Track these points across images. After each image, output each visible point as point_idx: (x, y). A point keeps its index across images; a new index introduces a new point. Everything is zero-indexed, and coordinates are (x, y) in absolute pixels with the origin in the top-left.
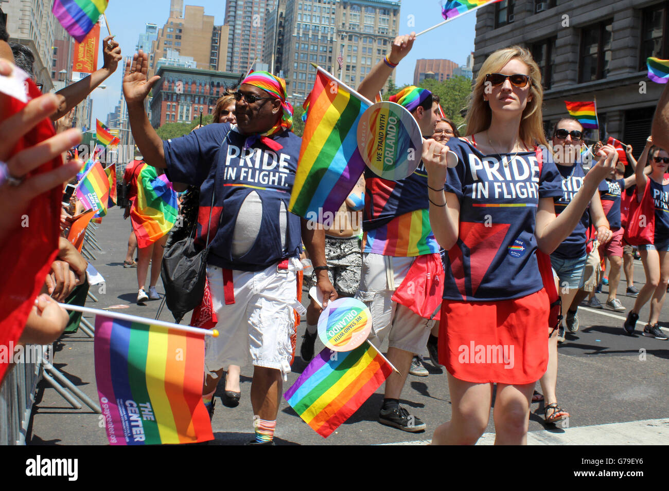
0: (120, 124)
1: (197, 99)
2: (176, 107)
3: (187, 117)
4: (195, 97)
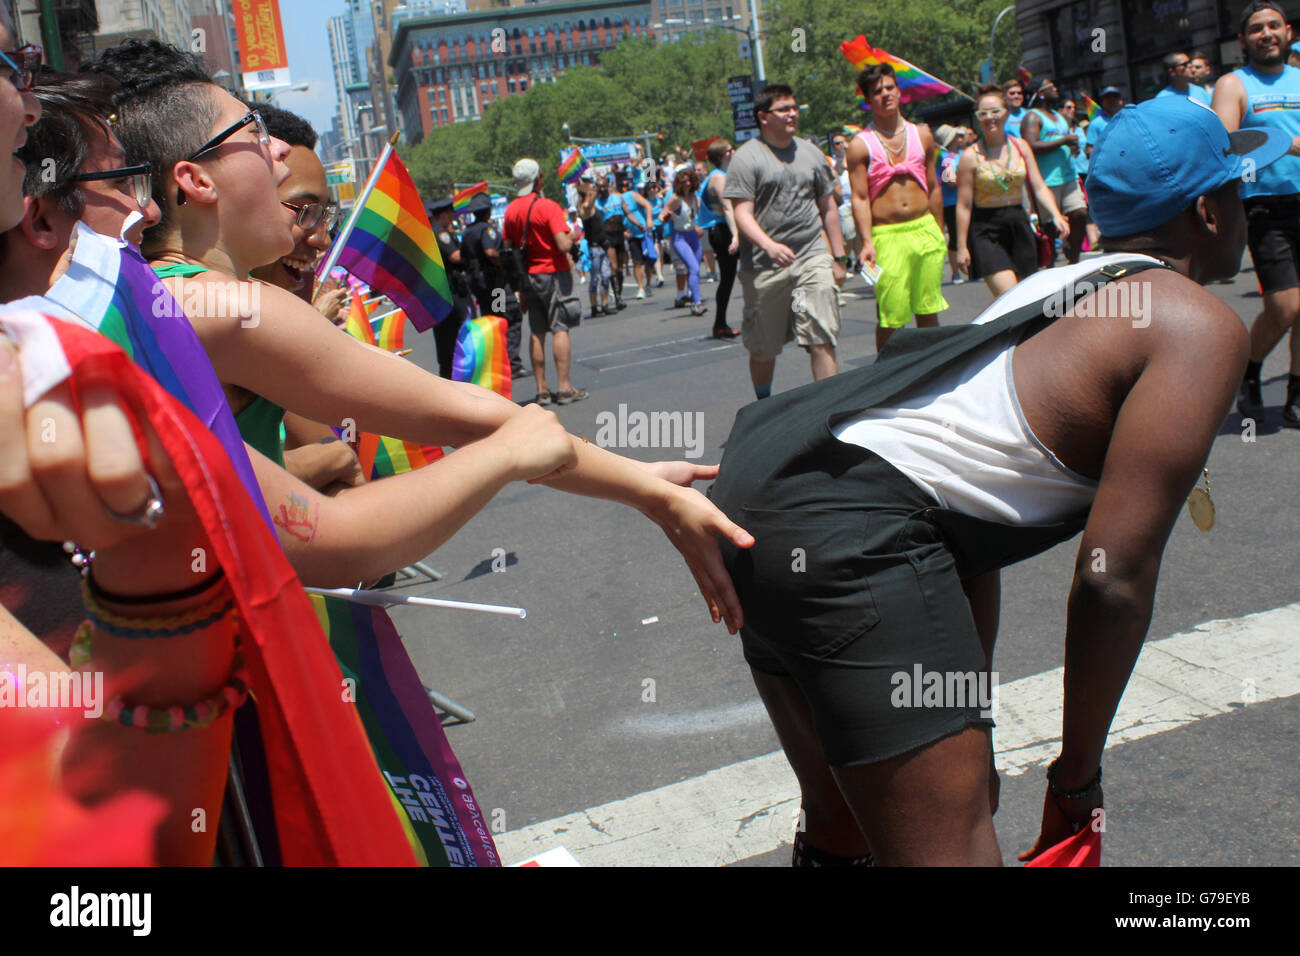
0: (347, 150)
1: (481, 69)
2: (446, 95)
3: (471, 107)
4: (477, 67)
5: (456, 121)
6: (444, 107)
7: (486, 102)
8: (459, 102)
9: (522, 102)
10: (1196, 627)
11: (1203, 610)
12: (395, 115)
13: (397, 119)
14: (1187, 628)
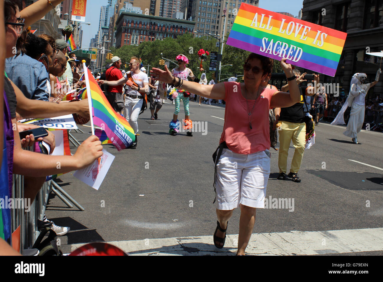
0: (98, 45)
1: (142, 32)
2: (130, 37)
3: (136, 42)
4: (141, 31)
5: (131, 44)
6: (129, 40)
7: (141, 41)
8: (133, 39)
9: (151, 44)
10: (291, 231)
11: (294, 227)
12: (114, 39)
13: (114, 40)
14: (288, 231)
